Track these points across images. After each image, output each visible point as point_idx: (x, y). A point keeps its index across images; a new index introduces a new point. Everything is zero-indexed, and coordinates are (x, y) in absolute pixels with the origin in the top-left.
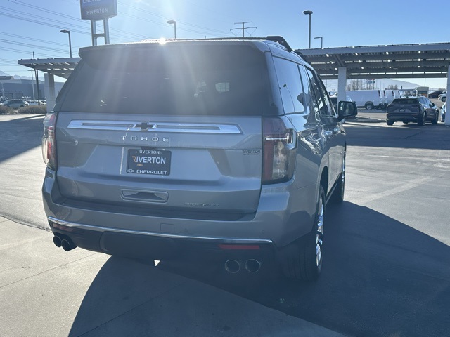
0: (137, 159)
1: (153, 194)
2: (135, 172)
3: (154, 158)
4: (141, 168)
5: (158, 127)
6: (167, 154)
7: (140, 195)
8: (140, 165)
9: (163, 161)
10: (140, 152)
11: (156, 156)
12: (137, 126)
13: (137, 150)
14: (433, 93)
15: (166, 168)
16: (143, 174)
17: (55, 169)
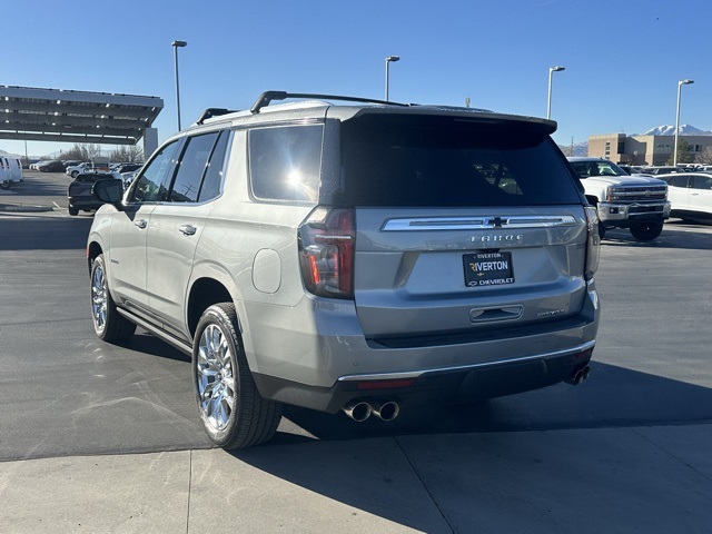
0: (476, 266)
2: (478, 285)
3: (495, 263)
4: (484, 278)
5: (511, 222)
6: (507, 257)
7: (488, 313)
8: (481, 274)
9: (504, 265)
10: (479, 256)
11: (497, 259)
12: (491, 222)
13: (475, 255)
14: (50, 165)
15: (510, 273)
16: (487, 285)
17: (351, 297)
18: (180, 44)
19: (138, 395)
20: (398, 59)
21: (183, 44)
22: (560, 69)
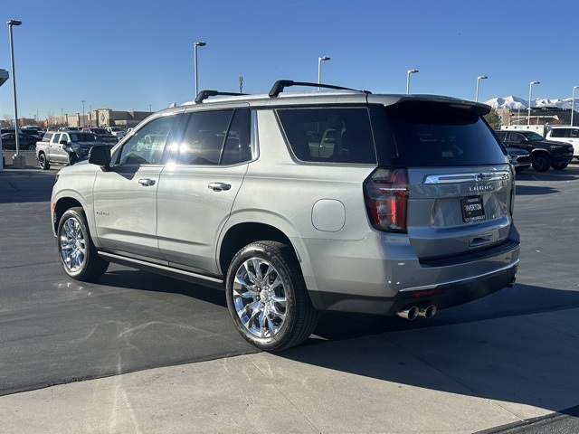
0: (467, 208)
3: (475, 205)
4: (472, 216)
8: (470, 213)
9: (480, 206)
12: (478, 177)
15: (483, 212)
17: (404, 232)
18: (14, 23)
19: (157, 320)
20: (205, 44)
21: (18, 23)
22: (327, 59)
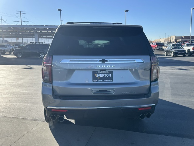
0: (97, 75)
1: (106, 90)
2: (97, 81)
3: (105, 74)
5: (110, 61)
6: (111, 72)
7: (100, 91)
8: (99, 78)
9: (110, 75)
10: (99, 72)
12: (100, 61)
13: (97, 71)
16: (101, 82)
